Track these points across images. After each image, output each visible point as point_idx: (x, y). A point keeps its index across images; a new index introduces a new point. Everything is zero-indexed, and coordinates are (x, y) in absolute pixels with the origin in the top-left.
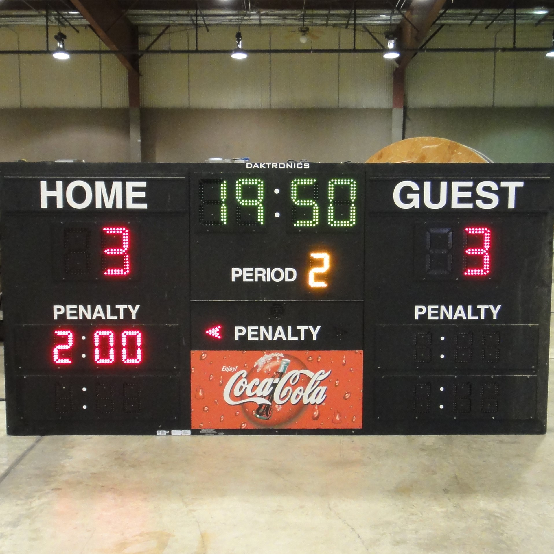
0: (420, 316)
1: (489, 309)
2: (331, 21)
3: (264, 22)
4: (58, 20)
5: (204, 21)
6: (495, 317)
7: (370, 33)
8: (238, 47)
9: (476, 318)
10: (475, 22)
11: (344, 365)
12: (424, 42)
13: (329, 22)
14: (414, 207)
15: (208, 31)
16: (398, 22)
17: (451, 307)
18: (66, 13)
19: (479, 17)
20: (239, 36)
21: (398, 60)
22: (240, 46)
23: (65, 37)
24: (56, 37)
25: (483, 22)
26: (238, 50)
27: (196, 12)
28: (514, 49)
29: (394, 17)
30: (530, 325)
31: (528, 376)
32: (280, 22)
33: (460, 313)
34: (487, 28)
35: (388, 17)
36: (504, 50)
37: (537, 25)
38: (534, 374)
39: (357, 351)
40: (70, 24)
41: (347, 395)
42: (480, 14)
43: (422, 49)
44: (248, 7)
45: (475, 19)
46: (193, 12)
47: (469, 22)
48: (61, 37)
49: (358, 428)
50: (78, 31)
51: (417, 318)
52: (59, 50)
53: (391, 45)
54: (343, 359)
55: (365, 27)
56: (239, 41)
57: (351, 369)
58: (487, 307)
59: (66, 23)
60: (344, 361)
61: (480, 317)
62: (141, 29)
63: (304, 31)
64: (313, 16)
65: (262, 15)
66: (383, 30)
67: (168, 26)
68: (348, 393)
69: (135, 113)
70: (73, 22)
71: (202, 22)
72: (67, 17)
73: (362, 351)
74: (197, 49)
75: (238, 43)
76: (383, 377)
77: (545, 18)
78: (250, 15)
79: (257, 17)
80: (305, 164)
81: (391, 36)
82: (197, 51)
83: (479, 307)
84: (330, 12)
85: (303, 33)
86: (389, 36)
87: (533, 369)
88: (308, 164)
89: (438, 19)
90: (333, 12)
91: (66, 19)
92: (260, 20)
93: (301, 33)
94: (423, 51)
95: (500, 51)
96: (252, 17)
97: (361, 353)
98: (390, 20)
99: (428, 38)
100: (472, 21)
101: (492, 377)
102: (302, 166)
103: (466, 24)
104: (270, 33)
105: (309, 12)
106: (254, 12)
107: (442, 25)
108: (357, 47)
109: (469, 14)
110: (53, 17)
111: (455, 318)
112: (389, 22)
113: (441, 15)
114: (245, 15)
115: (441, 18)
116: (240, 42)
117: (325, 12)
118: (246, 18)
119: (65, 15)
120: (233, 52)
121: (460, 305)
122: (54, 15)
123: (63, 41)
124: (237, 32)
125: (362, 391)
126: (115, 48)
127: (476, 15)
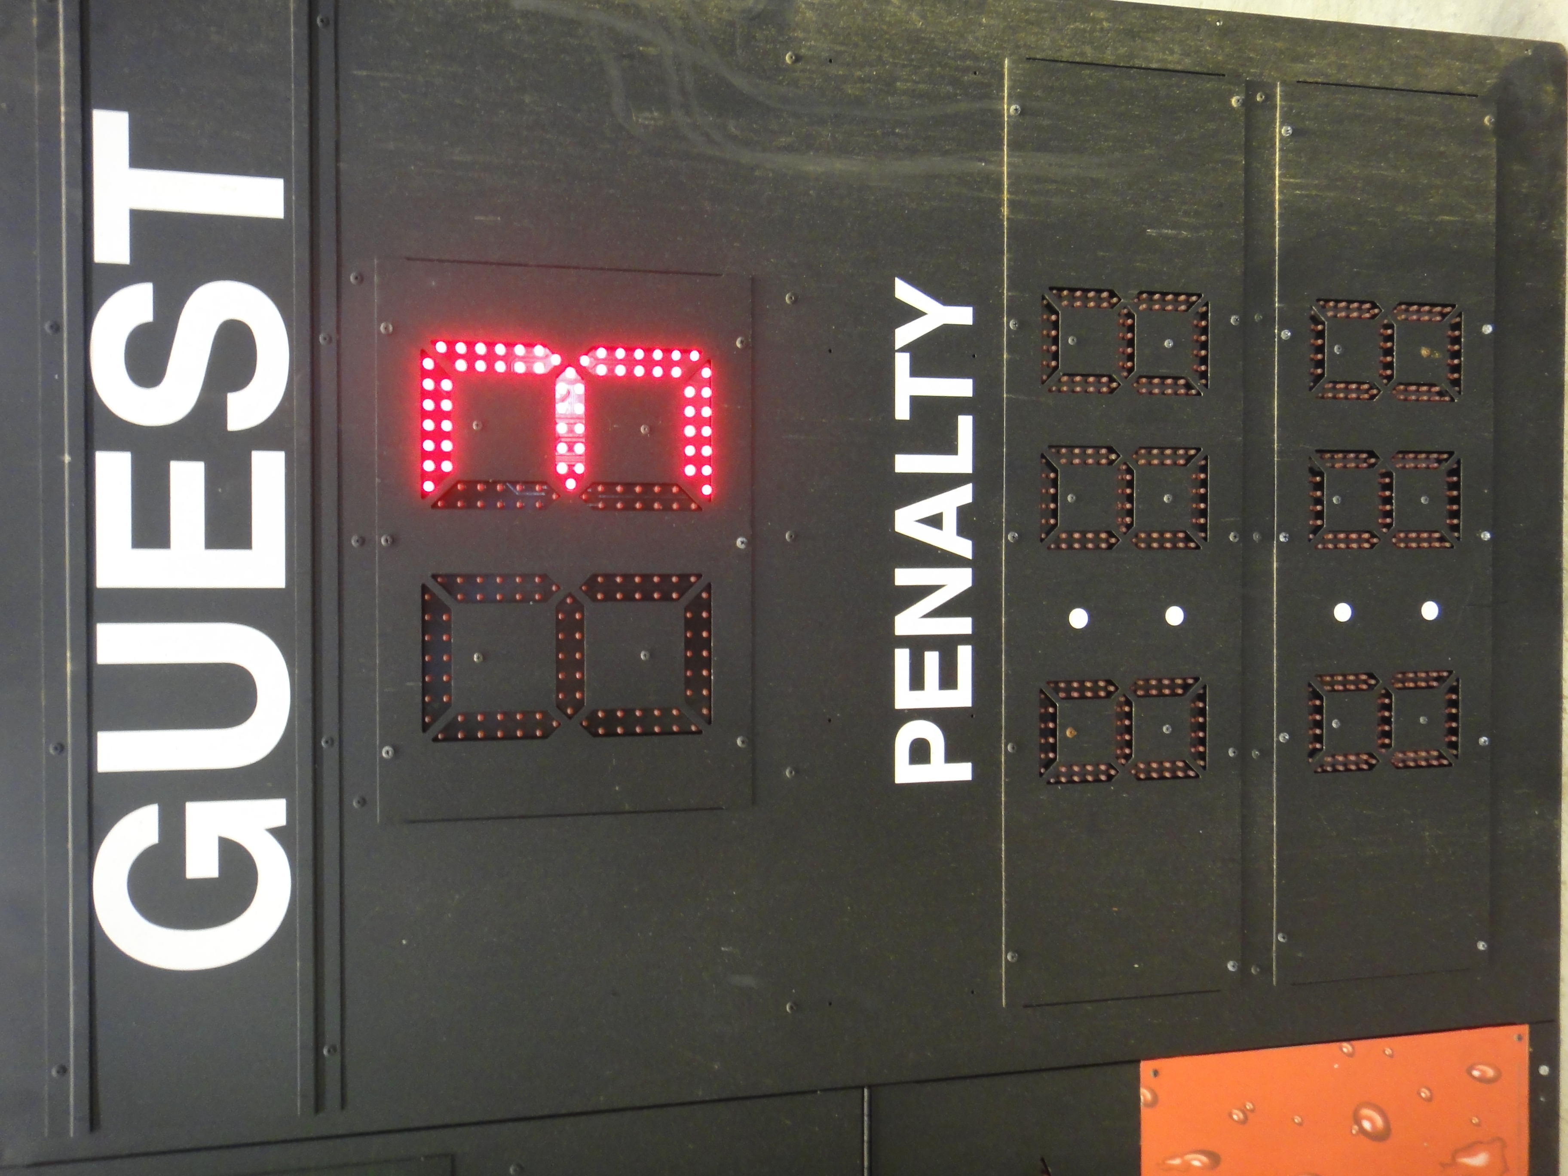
0: (952, 756)
1: (913, 348)
6: (963, 316)
9: (965, 424)
11: (1215, 1158)
14: (276, 832)
17: (905, 577)
30: (1009, 109)
31: (1282, 131)
33: (935, 521)
38: (1270, 97)
39: (1145, 1094)
41: (1367, 1125)
49: (1525, 1049)
51: (963, 772)
54: (1188, 1166)
57: (1237, 1116)
58: (902, 361)
60: (1197, 1161)
61: (957, 405)
68: (1357, 1121)
73: (1146, 1068)
76: (1280, 939)
83: (902, 412)
87: (1248, 103)
97: (1156, 1073)
101: (1286, 334)
111: (964, 548)
121: (891, 521)
125: (1346, 1047)
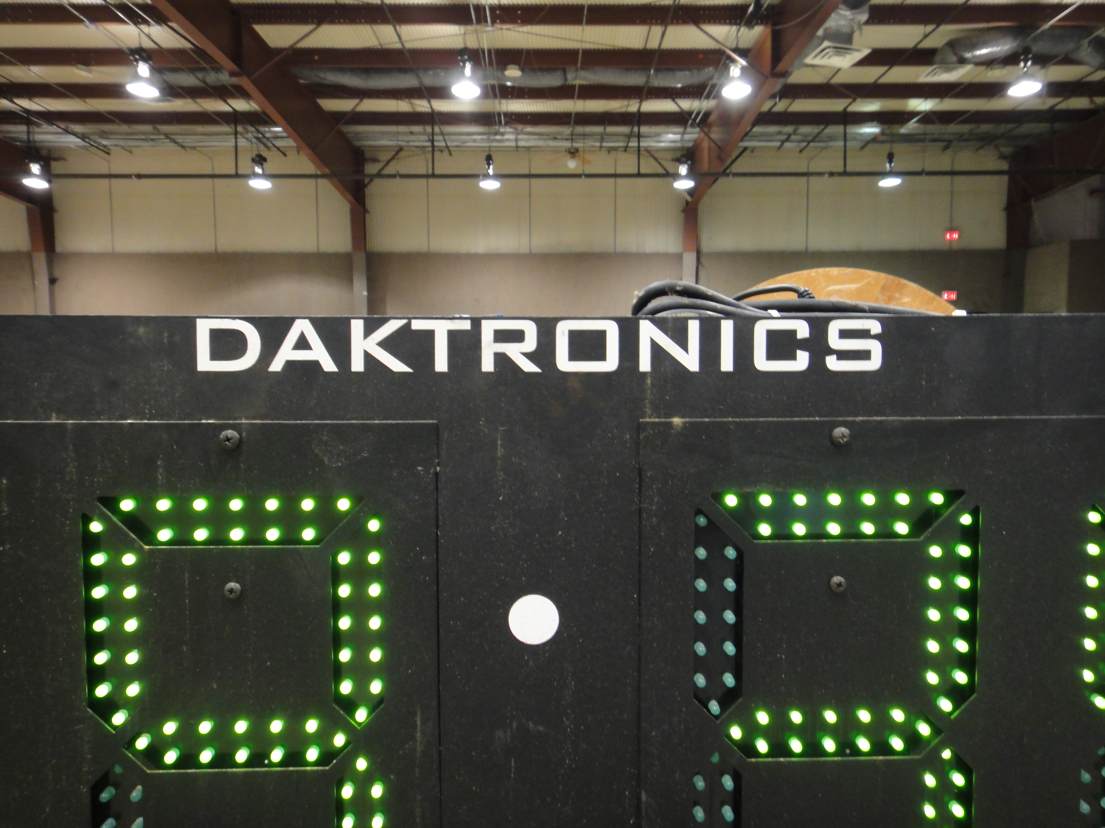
2: (607, 142)
3: (521, 144)
4: (258, 139)
5: (445, 141)
7: (656, 160)
8: (488, 173)
10: (787, 145)
12: (728, 162)
13: (604, 144)
15: (450, 154)
16: (690, 144)
18: (267, 129)
19: (793, 137)
20: (489, 159)
21: (691, 192)
22: (491, 172)
23: (265, 160)
24: (254, 160)
25: (795, 144)
26: (486, 176)
27: (433, 129)
28: (845, 173)
29: (687, 137)
32: (541, 143)
34: (801, 151)
35: (677, 137)
36: (832, 174)
37: (863, 148)
40: (275, 146)
42: (795, 132)
43: (725, 173)
44: (500, 121)
45: (788, 140)
46: (429, 129)
47: (778, 144)
48: (260, 160)
50: (285, 155)
52: (256, 175)
53: (683, 170)
55: (648, 151)
56: (489, 165)
59: (270, 145)
62: (368, 155)
63: (573, 153)
64: (584, 135)
65: (517, 134)
66: (669, 156)
67: (401, 149)
69: (360, 260)
70: (279, 143)
71: (443, 144)
72: (268, 135)
74: (433, 173)
75: (489, 168)
77: (874, 139)
78: (503, 134)
79: (512, 137)
80: (834, 327)
81: (683, 159)
82: (434, 176)
84: (605, 129)
85: (571, 155)
86: (679, 161)
88: (875, 327)
89: (742, 140)
90: (610, 129)
91: (268, 139)
92: (517, 140)
93: (568, 156)
94: (728, 175)
95: (826, 175)
96: (506, 137)
98: (682, 140)
99: (734, 157)
100: (783, 142)
102: (803, 345)
103: (773, 147)
104: (530, 161)
105: (579, 129)
106: (508, 129)
107: (745, 149)
108: (643, 171)
109: (780, 133)
110: (250, 135)
112: (679, 145)
113: (746, 134)
114: (496, 134)
115: (747, 138)
116: (491, 167)
117: (598, 129)
118: (498, 137)
119: (266, 132)
120: (481, 177)
122: (251, 132)
123: (262, 165)
124: (487, 153)
126: (327, 171)
127: (789, 135)
